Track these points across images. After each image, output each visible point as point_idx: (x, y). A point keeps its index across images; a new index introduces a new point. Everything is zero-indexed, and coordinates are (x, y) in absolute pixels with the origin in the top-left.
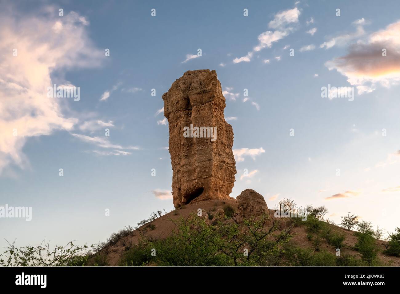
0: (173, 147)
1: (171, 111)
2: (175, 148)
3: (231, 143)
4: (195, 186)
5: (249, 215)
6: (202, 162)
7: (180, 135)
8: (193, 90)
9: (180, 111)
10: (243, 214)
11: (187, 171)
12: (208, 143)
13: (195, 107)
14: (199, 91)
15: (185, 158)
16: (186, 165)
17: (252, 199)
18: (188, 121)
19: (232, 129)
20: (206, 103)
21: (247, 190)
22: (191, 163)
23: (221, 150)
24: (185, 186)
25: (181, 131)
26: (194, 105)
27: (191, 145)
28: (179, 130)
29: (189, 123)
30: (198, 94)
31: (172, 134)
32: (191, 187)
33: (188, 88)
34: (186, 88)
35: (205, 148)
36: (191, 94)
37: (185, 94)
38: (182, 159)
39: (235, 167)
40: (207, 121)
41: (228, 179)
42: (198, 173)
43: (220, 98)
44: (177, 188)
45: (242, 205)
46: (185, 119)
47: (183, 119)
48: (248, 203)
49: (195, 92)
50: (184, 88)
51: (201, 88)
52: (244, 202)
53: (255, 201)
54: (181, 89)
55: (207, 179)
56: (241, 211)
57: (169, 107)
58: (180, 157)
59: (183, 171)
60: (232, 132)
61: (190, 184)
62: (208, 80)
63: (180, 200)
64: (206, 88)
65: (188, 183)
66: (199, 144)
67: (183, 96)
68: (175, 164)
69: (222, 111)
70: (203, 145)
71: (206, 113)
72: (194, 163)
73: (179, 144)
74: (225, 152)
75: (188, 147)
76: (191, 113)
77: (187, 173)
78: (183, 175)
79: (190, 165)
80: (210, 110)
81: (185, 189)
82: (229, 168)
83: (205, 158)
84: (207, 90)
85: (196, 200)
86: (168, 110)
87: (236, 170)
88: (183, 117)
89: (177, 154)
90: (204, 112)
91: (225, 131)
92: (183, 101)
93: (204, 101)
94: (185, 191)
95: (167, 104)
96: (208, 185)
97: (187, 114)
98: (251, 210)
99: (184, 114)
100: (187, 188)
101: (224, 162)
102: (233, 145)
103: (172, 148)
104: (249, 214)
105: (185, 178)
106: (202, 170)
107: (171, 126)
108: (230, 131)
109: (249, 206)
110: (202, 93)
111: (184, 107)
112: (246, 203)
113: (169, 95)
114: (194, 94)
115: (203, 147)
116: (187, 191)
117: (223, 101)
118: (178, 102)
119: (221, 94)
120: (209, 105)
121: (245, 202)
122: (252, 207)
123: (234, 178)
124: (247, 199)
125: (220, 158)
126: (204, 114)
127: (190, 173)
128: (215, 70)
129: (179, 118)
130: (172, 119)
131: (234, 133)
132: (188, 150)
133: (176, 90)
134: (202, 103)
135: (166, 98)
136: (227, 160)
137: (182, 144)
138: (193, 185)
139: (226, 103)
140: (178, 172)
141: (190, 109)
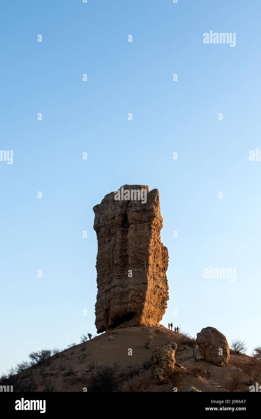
0: (102, 265)
1: (103, 225)
2: (104, 265)
3: (165, 266)
4: (127, 310)
5: (209, 354)
6: (137, 285)
7: (113, 253)
8: (132, 207)
9: (115, 227)
10: (203, 352)
11: (118, 293)
12: (144, 265)
13: (133, 225)
14: (139, 209)
15: (118, 278)
16: (118, 286)
17: (213, 337)
18: (124, 239)
19: (167, 252)
20: (144, 222)
21: (208, 328)
22: (123, 284)
23: (156, 274)
24: (115, 309)
25: (114, 249)
26: (132, 223)
27: (125, 266)
28: (113, 247)
29: (124, 241)
30: (138, 212)
31: (102, 250)
32: (122, 311)
33: (126, 204)
34: (124, 203)
35: (140, 270)
36: (130, 211)
37: (122, 210)
38: (113, 279)
39: (168, 293)
40: (145, 242)
41: (160, 305)
42: (131, 296)
43: (158, 218)
44: (103, 308)
45: (203, 343)
46: (120, 237)
47: (118, 236)
48: (210, 342)
49: (135, 210)
50: (122, 204)
51: (140, 206)
52: (205, 340)
53: (217, 341)
54: (119, 205)
55: (140, 304)
56: (202, 349)
57: (101, 220)
58: (112, 276)
59: (114, 292)
60: (167, 255)
61: (121, 307)
62: (150, 199)
63: (106, 322)
64: (146, 207)
65: (119, 306)
66: (134, 266)
67: (120, 212)
68: (102, 283)
69: (159, 231)
70: (139, 267)
71: (145, 234)
72: (128, 285)
73: (111, 263)
74: (160, 276)
75: (121, 267)
76: (127, 231)
77: (118, 295)
78: (114, 297)
79: (122, 287)
80: (149, 231)
81: (116, 311)
82: (162, 293)
83: (140, 281)
84: (148, 209)
85: (126, 324)
86: (99, 224)
87: (168, 297)
88: (119, 234)
89: (107, 273)
90: (142, 231)
91: (160, 254)
92: (120, 218)
93: (143, 220)
94: (115, 314)
95: (98, 217)
96: (141, 310)
97: (123, 232)
98: (212, 349)
99: (120, 231)
100: (117, 311)
101: (159, 287)
102: (167, 269)
103: (100, 265)
104: (210, 352)
105: (117, 300)
106: (136, 293)
107: (101, 241)
108: (165, 254)
109: (210, 345)
110: (142, 212)
111: (120, 224)
112: (207, 342)
113: (102, 208)
114: (133, 212)
115: (138, 269)
116: (116, 315)
117: (161, 221)
118: (114, 217)
119: (159, 214)
120: (148, 225)
121: (207, 340)
122: (214, 346)
123: (166, 304)
124: (209, 338)
125: (155, 282)
126: (141, 234)
127: (122, 295)
128: (157, 189)
129: (113, 234)
130: (103, 234)
131: (169, 257)
132: (121, 270)
133: (112, 205)
134: (141, 222)
135: (98, 211)
136: (161, 285)
137: (115, 262)
138: (124, 308)
139: (163, 223)
140: (105, 292)
141: (126, 227)
